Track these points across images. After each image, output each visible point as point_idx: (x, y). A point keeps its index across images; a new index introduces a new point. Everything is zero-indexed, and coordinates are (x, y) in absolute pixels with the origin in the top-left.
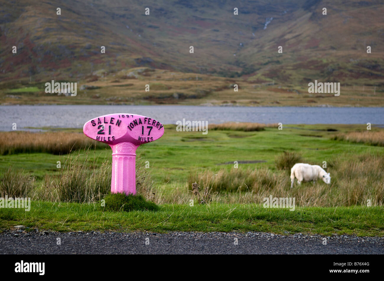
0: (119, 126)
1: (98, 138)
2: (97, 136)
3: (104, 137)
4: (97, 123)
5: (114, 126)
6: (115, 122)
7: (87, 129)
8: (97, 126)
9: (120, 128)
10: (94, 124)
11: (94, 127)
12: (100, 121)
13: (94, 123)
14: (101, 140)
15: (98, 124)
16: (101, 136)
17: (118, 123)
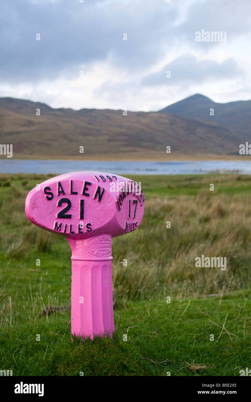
0: (100, 200)
1: (58, 227)
2: (56, 223)
3: (71, 226)
4: (56, 193)
5: (89, 201)
6: (92, 192)
7: (34, 205)
8: (56, 201)
9: (102, 205)
10: (50, 196)
11: (49, 202)
12: (62, 189)
13: (51, 194)
14: (65, 232)
15: (59, 195)
16: (65, 222)
17: (99, 194)
